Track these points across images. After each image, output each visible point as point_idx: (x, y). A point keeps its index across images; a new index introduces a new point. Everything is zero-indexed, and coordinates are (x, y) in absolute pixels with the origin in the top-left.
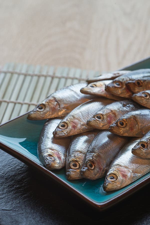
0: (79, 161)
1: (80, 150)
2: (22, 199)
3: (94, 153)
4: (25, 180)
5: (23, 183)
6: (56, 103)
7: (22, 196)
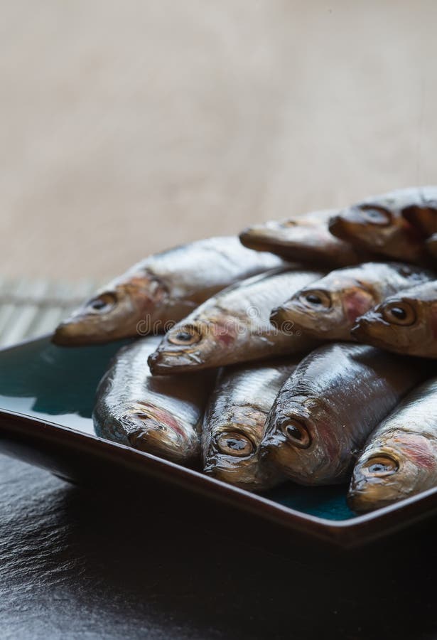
0: (252, 433)
1: (250, 401)
2: (42, 579)
3: (303, 398)
4: (53, 533)
5: (45, 540)
6: (154, 285)
7: (42, 574)
